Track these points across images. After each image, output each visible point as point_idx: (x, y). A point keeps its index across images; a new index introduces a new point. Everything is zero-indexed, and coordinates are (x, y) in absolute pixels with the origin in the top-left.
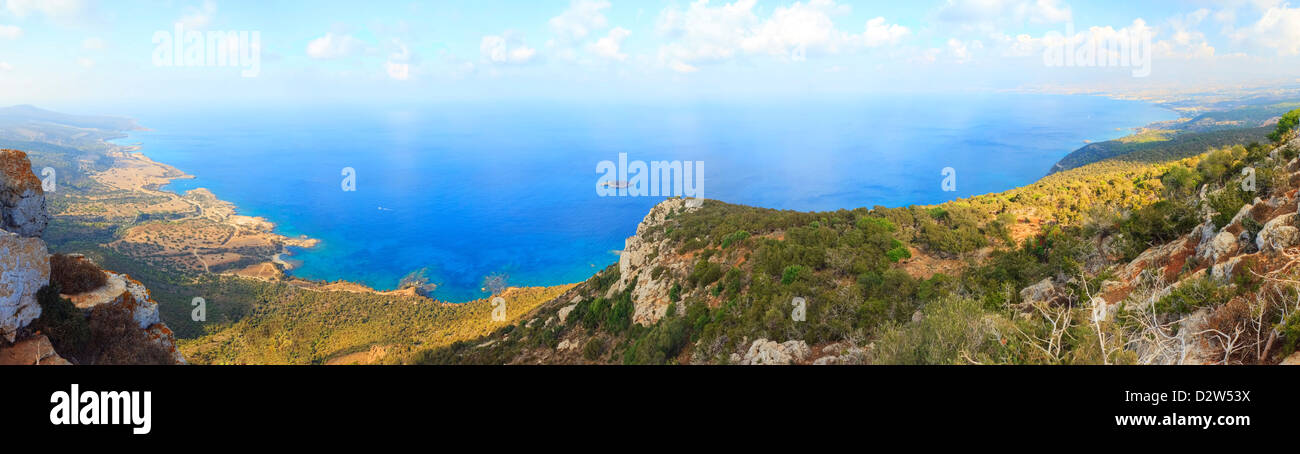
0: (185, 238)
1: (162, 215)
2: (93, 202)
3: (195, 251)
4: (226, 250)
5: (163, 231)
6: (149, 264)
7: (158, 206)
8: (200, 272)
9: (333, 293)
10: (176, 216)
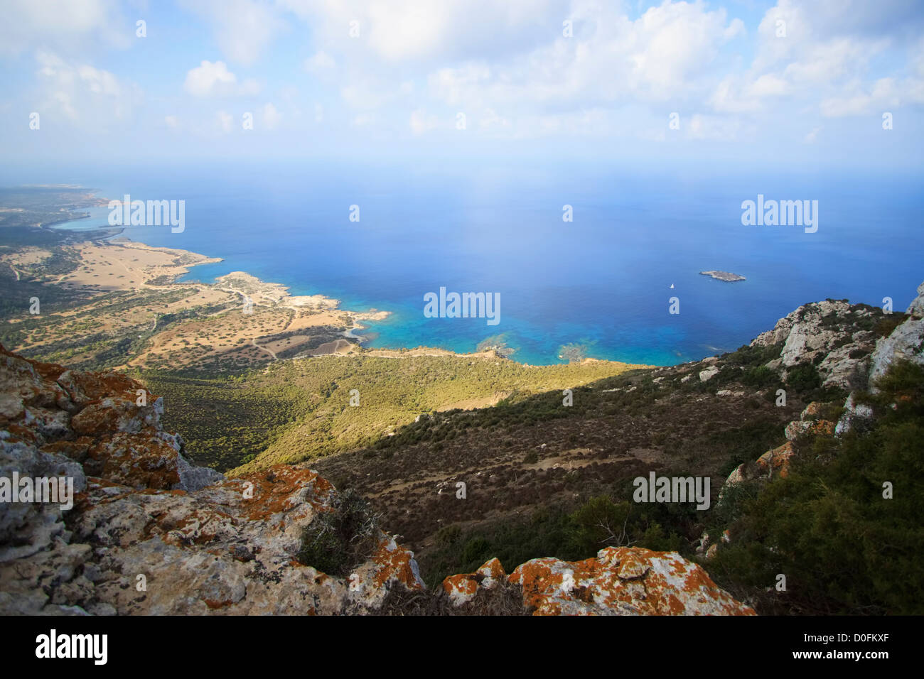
0: (235, 331)
1: (193, 312)
2: (71, 318)
3: (253, 342)
4: (291, 334)
5: (203, 330)
6: (200, 369)
7: (183, 301)
8: (267, 361)
9: (416, 358)
10: (211, 309)
